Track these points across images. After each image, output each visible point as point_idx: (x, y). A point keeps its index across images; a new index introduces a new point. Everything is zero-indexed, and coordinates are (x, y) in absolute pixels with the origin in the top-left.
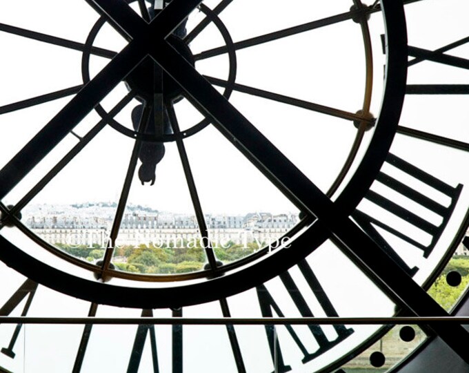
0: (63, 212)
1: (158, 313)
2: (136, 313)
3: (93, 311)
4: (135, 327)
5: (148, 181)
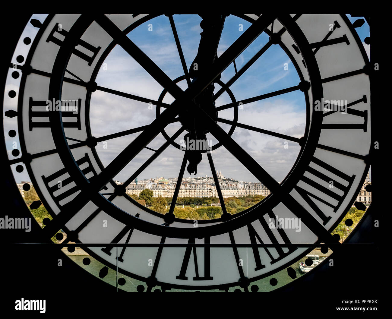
1: (198, 241)
2: (185, 241)
3: (163, 240)
4: (185, 249)
5: (193, 173)
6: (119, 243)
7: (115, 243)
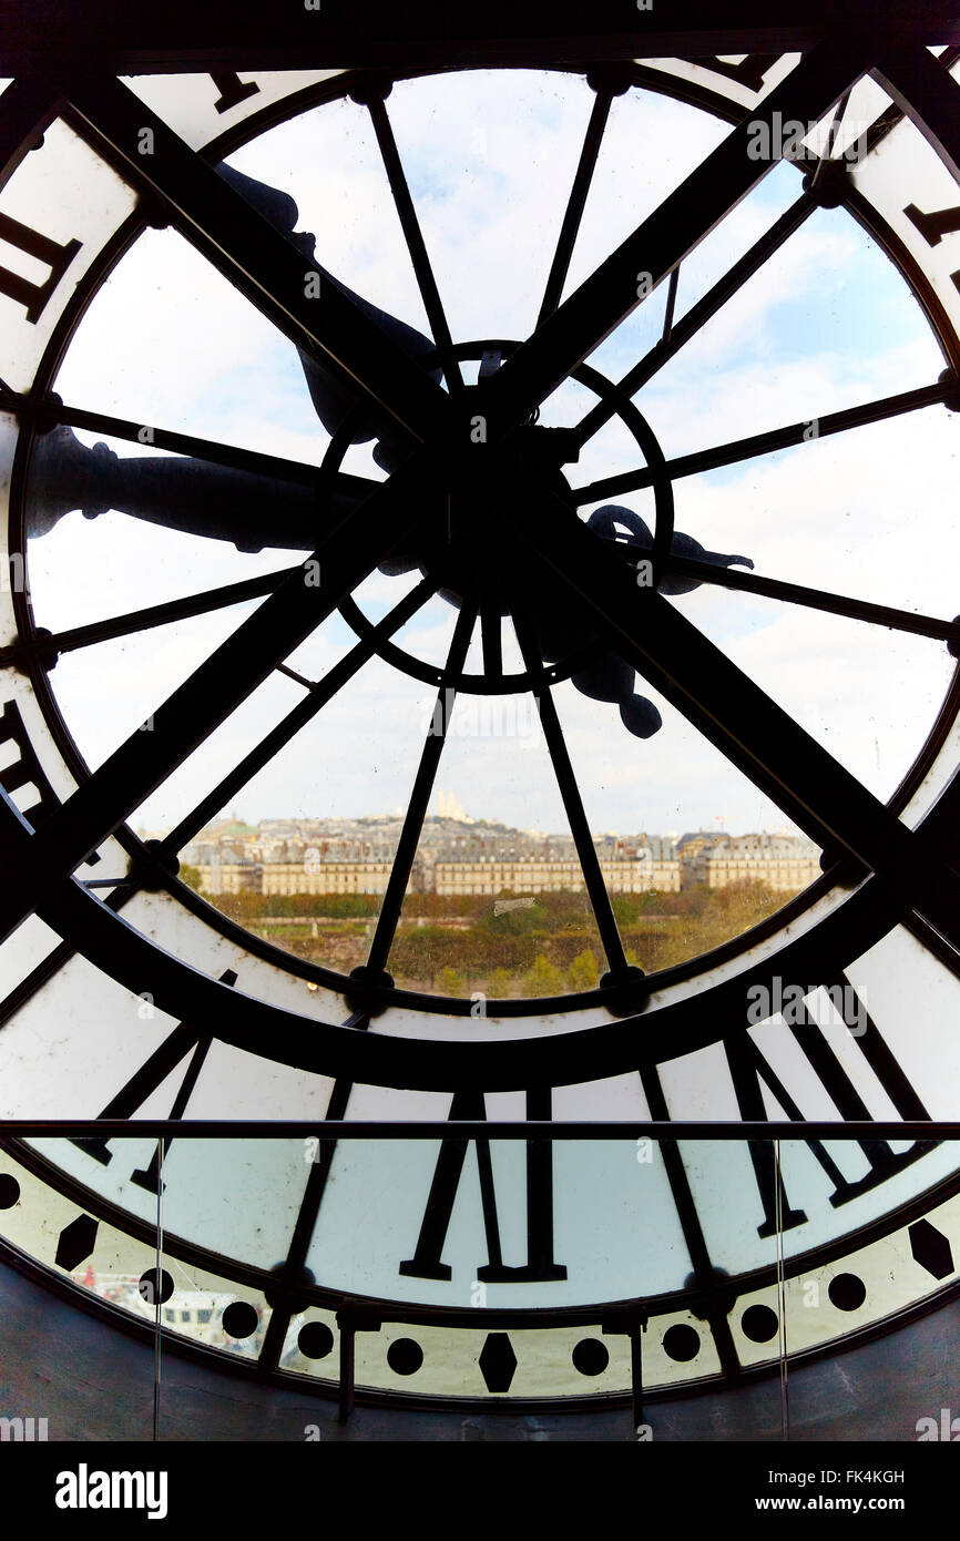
0: (341, 835)
6: (136, 1116)
7: (118, 1118)
